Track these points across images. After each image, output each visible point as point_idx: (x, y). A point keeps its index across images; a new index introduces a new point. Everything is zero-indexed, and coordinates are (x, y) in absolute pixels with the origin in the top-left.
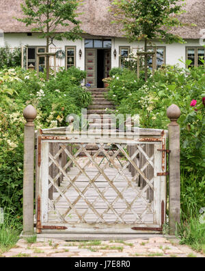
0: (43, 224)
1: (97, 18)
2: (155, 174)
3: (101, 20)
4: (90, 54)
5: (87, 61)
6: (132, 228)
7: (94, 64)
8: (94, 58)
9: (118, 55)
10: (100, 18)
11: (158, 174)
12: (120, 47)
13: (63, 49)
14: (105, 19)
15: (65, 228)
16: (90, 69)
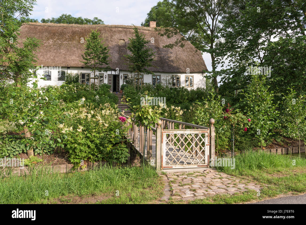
0: (164, 166)
1: (113, 61)
2: (206, 145)
3: (115, 62)
4: (110, 77)
5: (109, 80)
6: (197, 166)
7: (112, 82)
8: (112, 79)
9: (123, 78)
10: (114, 61)
11: (207, 145)
12: (123, 74)
13: (98, 75)
14: (116, 62)
15: (172, 167)
16: (110, 83)
